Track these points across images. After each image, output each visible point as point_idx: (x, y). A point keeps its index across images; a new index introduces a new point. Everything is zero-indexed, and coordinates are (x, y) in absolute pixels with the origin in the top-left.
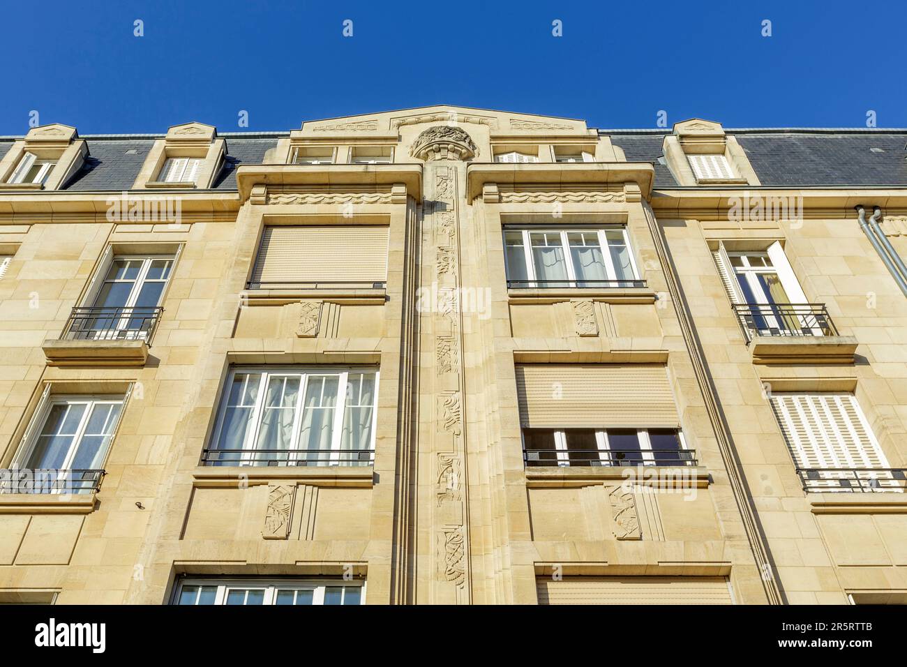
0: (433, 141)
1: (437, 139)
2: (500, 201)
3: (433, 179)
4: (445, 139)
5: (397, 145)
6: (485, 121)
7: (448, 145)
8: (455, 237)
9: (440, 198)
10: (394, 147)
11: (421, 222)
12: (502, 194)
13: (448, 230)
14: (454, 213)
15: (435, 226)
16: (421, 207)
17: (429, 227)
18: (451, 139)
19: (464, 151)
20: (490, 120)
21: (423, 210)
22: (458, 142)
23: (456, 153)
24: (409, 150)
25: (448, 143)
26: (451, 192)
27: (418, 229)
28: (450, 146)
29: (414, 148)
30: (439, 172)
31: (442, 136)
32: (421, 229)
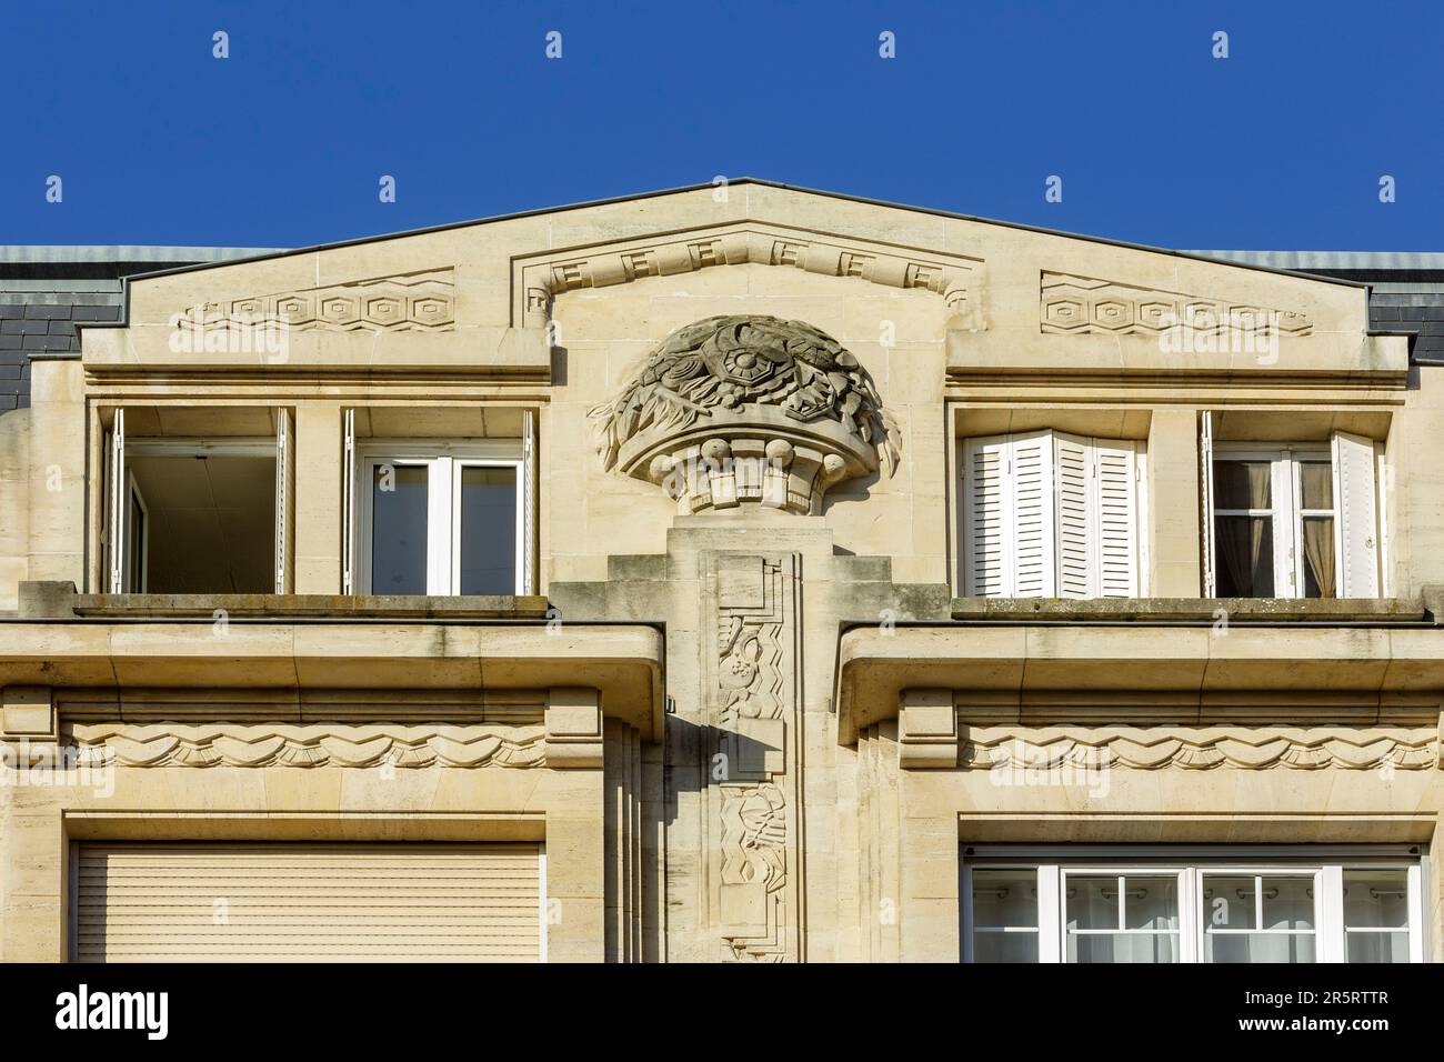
0: (702, 422)
1: (721, 415)
2: (962, 763)
3: (703, 621)
4: (754, 413)
5: (547, 399)
6: (933, 276)
7: (767, 439)
8: (788, 894)
9: (731, 714)
10: (536, 413)
11: (661, 825)
12: (975, 734)
13: (761, 863)
14: (786, 786)
15: (715, 845)
16: (658, 755)
17: (692, 847)
18: (777, 415)
19: (832, 462)
20: (952, 273)
21: (668, 768)
22: (810, 428)
23: (800, 475)
24: (602, 440)
25: (767, 432)
26: (776, 688)
27: (649, 855)
28: (777, 447)
29: (622, 433)
30: (726, 585)
31: (742, 400)
32: (661, 857)
